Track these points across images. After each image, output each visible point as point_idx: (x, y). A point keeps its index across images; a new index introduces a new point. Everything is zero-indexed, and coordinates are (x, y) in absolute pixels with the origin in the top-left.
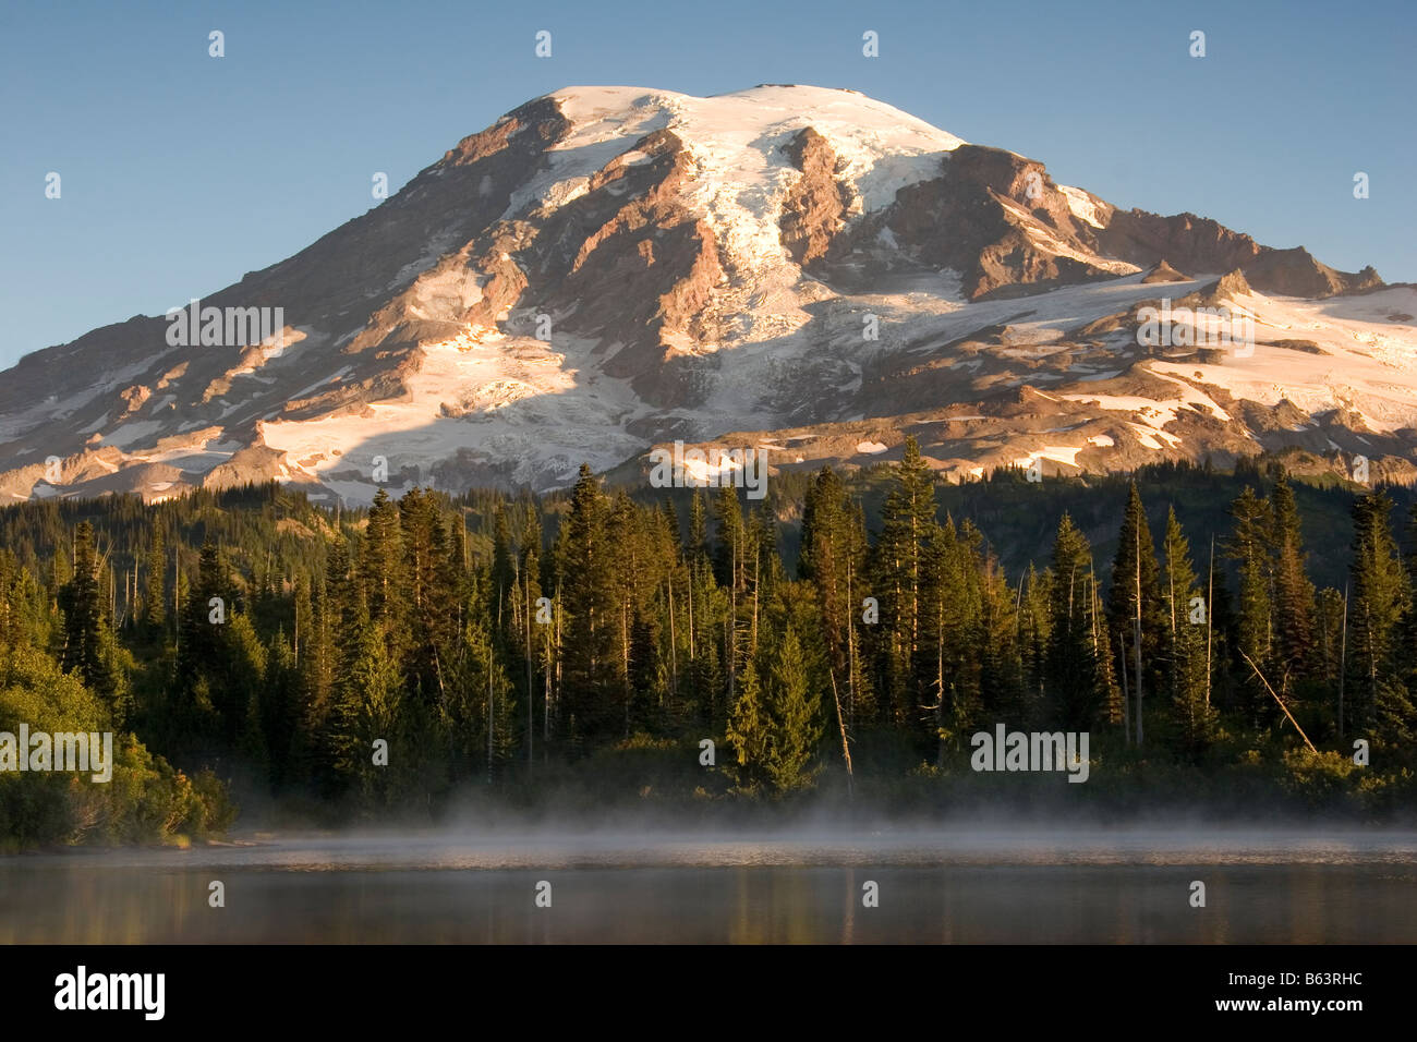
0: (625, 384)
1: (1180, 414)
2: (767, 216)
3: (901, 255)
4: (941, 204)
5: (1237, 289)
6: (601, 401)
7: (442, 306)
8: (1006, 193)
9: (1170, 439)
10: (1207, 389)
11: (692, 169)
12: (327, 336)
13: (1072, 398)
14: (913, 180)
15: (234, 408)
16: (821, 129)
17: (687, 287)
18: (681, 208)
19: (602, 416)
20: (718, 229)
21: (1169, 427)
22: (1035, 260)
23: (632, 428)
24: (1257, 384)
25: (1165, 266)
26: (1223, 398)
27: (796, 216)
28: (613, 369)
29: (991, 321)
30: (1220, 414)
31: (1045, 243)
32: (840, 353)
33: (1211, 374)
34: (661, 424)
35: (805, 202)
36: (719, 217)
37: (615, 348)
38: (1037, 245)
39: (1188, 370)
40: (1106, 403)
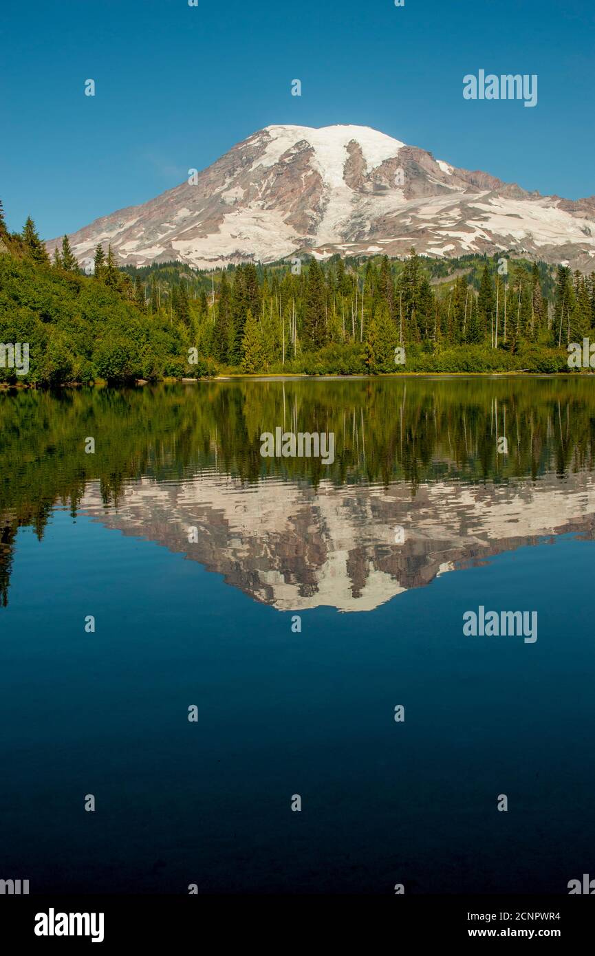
0: (291, 227)
1: (475, 238)
5: (496, 197)
6: (284, 233)
7: (230, 200)
9: (473, 246)
10: (484, 230)
11: (314, 153)
12: (191, 212)
13: (440, 232)
14: (388, 158)
15: (163, 236)
16: (358, 141)
19: (284, 238)
21: (473, 243)
22: (429, 186)
23: (295, 242)
24: (500, 228)
25: (472, 188)
26: (489, 232)
28: (286, 222)
29: (414, 206)
30: (488, 238)
31: (432, 180)
33: (486, 225)
34: (303, 241)
37: (288, 214)
39: (478, 224)
40: (452, 234)
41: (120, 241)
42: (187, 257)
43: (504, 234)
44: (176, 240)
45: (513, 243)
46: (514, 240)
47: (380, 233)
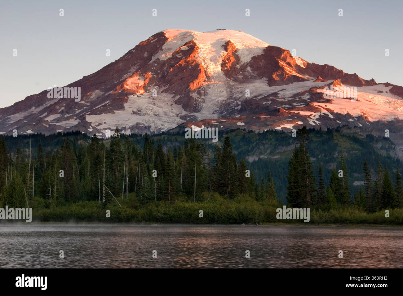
0: (180, 106)
1: (320, 116)
2: (218, 64)
3: (252, 74)
4: (263, 61)
5: (338, 84)
6: (174, 110)
7: (133, 85)
8: (279, 58)
9: (318, 122)
10: (328, 110)
11: (199, 51)
12: (103, 93)
13: (293, 112)
14: (256, 55)
15: (79, 111)
16: (232, 41)
17: (197, 81)
18: (195, 61)
19: (174, 114)
20: (205, 67)
21: (317, 119)
22: (286, 76)
23: (181, 118)
24: (341, 108)
25: (320, 78)
26: (332, 112)
27: (225, 63)
28: (177, 102)
29: (275, 91)
30: (331, 116)
31: (289, 71)
32: (236, 99)
33: (329, 106)
34: (189, 117)
35: (228, 59)
36: (205, 64)
37: (178, 97)
38: (287, 72)
39: (323, 105)
40: (302, 113)
41: (46, 114)
42: (97, 127)
43: (345, 113)
44: (89, 115)
45: (351, 120)
46: (353, 118)
47: (248, 112)
